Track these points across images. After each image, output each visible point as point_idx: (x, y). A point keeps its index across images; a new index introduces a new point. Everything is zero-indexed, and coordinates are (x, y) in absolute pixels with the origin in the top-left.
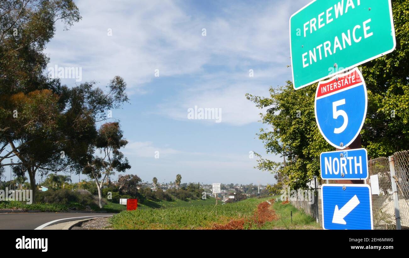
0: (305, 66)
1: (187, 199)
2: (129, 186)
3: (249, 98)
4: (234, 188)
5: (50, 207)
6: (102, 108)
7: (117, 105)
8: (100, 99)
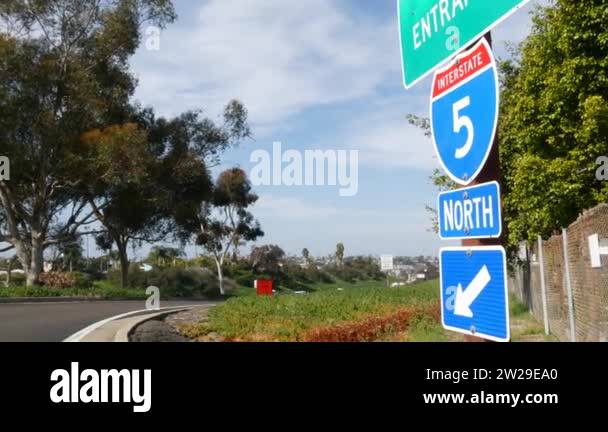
0: (417, 46)
1: (354, 279)
2: (267, 261)
3: (413, 122)
4: (424, 262)
6: (213, 147)
7: (235, 142)
8: (211, 135)
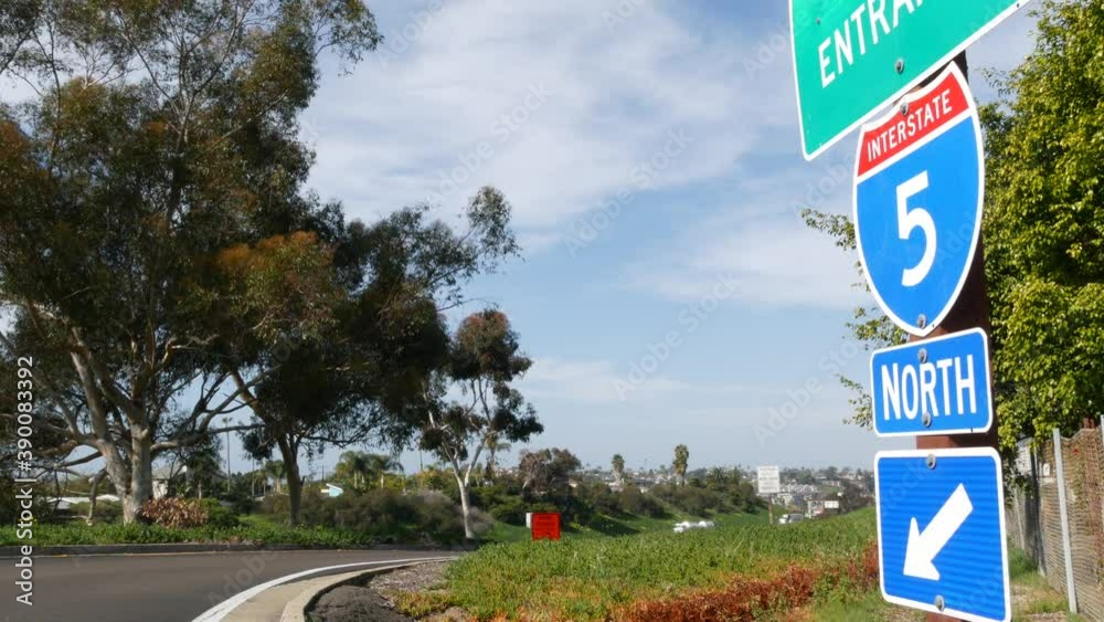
0: (826, 81)
1: (707, 510)
2: (549, 478)
3: (813, 224)
4: (838, 479)
5: (324, 535)
6: (449, 273)
7: (488, 264)
8: (445, 250)
